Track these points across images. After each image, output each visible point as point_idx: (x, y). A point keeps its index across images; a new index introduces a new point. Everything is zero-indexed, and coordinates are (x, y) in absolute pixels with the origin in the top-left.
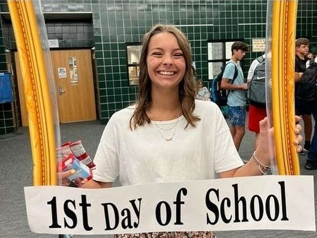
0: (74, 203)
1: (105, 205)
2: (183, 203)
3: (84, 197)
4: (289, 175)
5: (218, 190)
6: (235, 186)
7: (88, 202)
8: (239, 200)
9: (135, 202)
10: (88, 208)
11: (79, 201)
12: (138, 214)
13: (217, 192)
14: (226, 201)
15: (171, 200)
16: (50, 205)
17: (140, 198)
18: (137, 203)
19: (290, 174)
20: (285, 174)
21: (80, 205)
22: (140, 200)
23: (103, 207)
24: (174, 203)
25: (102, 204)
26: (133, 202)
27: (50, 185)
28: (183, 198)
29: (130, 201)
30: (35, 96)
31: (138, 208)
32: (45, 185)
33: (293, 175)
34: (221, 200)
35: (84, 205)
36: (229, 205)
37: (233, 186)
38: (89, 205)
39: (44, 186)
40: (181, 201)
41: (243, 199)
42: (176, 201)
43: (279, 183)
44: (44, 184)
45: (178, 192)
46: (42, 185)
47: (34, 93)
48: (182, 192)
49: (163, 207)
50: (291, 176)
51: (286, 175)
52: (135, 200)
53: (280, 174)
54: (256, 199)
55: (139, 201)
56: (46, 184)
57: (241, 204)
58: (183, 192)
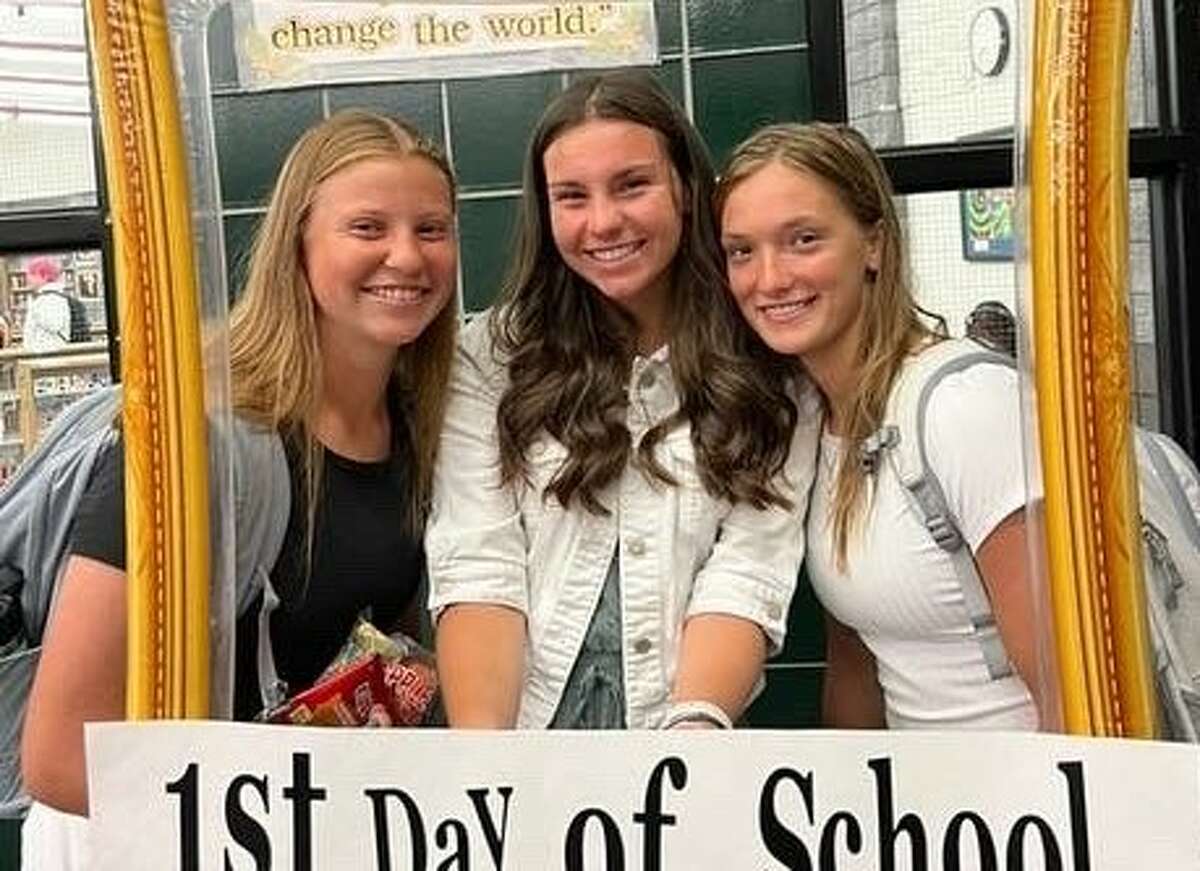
0: (262, 786)
1: (378, 797)
2: (671, 820)
3: (301, 763)
4: (1107, 735)
5: (810, 775)
6: (881, 768)
7: (314, 784)
8: (895, 826)
9: (488, 799)
10: (315, 804)
11: (282, 778)
12: (496, 848)
13: (805, 785)
14: (842, 826)
15: (626, 807)
16: (177, 797)
17: (505, 785)
18: (494, 802)
19: (1111, 732)
20: (1089, 731)
21: (288, 793)
22: (506, 792)
23: (369, 801)
24: (638, 818)
25: (368, 793)
26: (478, 797)
27: (183, 716)
28: (671, 800)
29: (471, 793)
30: (150, 387)
31: (498, 827)
32: (164, 717)
33: (1125, 736)
34: (822, 821)
35: (302, 794)
36: (854, 844)
37: (872, 764)
38: (320, 794)
39: (159, 723)
40: (665, 810)
41: (912, 824)
42: (641, 810)
43: (1062, 766)
44: (160, 712)
45: (650, 772)
46: (155, 717)
47: (149, 378)
48: (666, 770)
49: (594, 829)
50: (1112, 739)
51: (1094, 734)
52: (485, 792)
53: (1068, 732)
54: (968, 833)
55: (501, 799)
56: (167, 712)
57: (903, 843)
58: (672, 773)
